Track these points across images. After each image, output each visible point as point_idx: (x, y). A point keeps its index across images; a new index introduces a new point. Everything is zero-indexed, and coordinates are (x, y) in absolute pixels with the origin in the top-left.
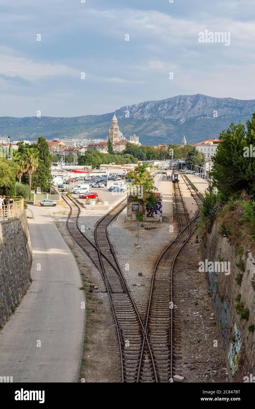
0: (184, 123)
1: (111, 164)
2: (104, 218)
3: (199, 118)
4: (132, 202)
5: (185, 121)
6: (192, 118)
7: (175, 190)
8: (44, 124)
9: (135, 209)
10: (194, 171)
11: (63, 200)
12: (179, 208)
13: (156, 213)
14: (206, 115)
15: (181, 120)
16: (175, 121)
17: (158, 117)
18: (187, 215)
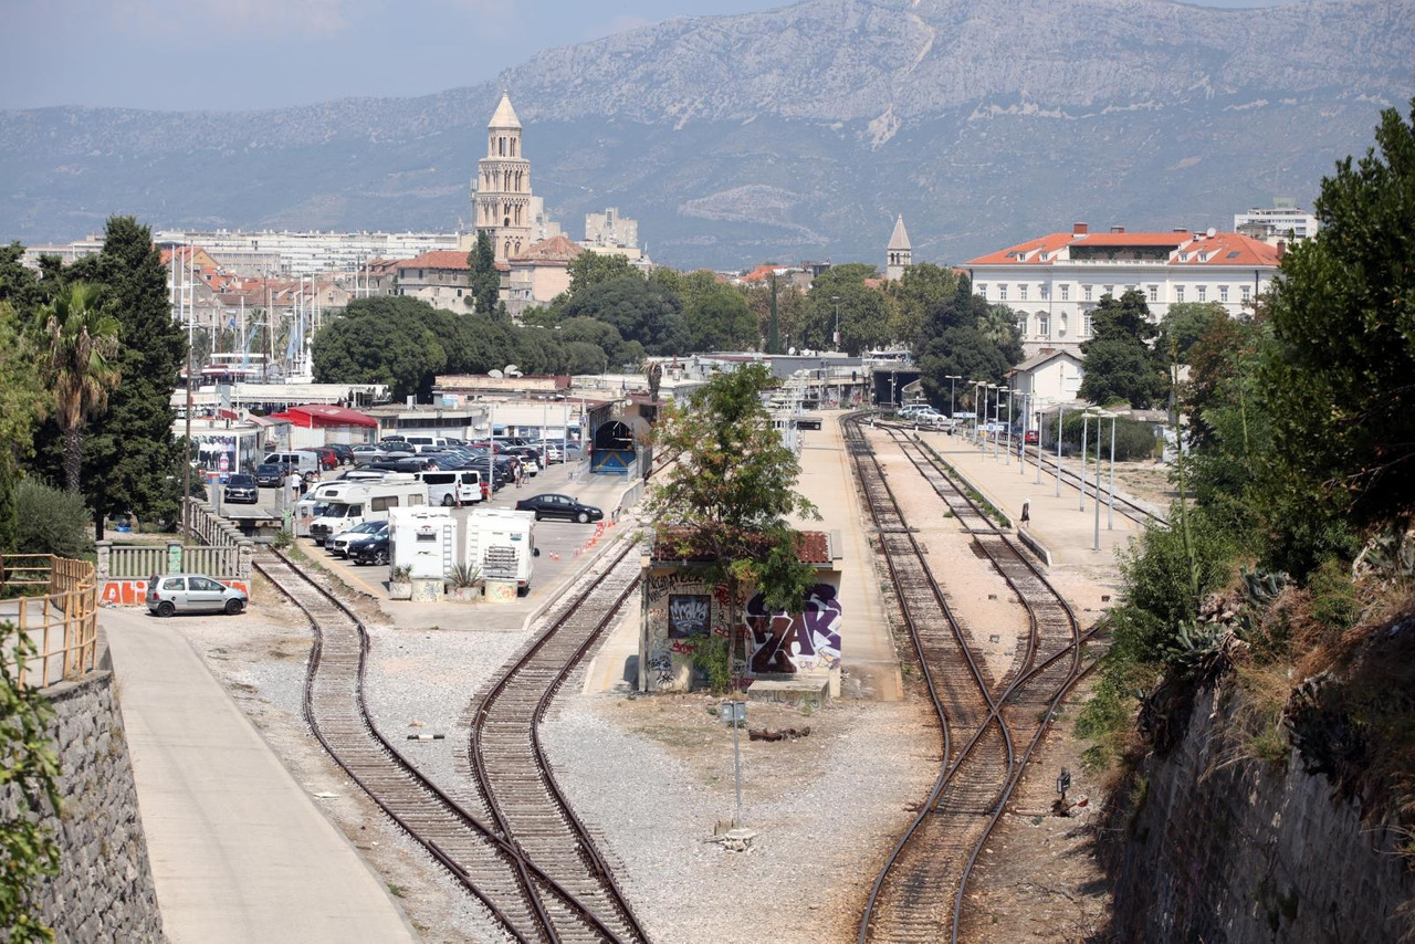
0: (892, 140)
1: (495, 373)
2: (510, 676)
3: (975, 115)
4: (672, 583)
5: (899, 131)
6: (933, 113)
7: (875, 520)
8: (97, 153)
9: (683, 625)
10: (969, 415)
11: (258, 576)
12: (919, 622)
13: (807, 650)
14: (1015, 98)
15: (873, 125)
16: (840, 131)
17: (743, 109)
18: (971, 660)
